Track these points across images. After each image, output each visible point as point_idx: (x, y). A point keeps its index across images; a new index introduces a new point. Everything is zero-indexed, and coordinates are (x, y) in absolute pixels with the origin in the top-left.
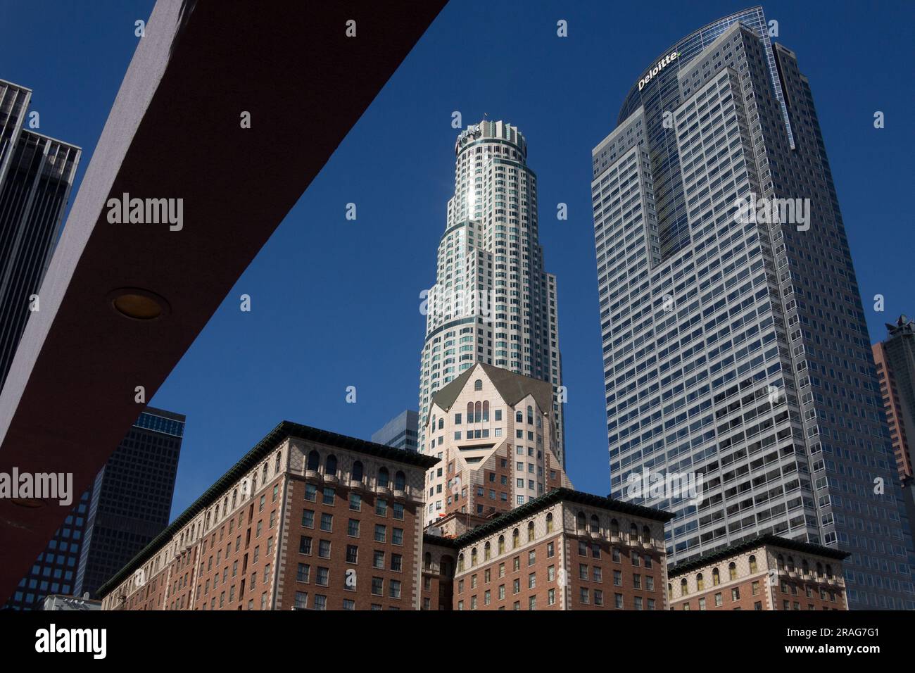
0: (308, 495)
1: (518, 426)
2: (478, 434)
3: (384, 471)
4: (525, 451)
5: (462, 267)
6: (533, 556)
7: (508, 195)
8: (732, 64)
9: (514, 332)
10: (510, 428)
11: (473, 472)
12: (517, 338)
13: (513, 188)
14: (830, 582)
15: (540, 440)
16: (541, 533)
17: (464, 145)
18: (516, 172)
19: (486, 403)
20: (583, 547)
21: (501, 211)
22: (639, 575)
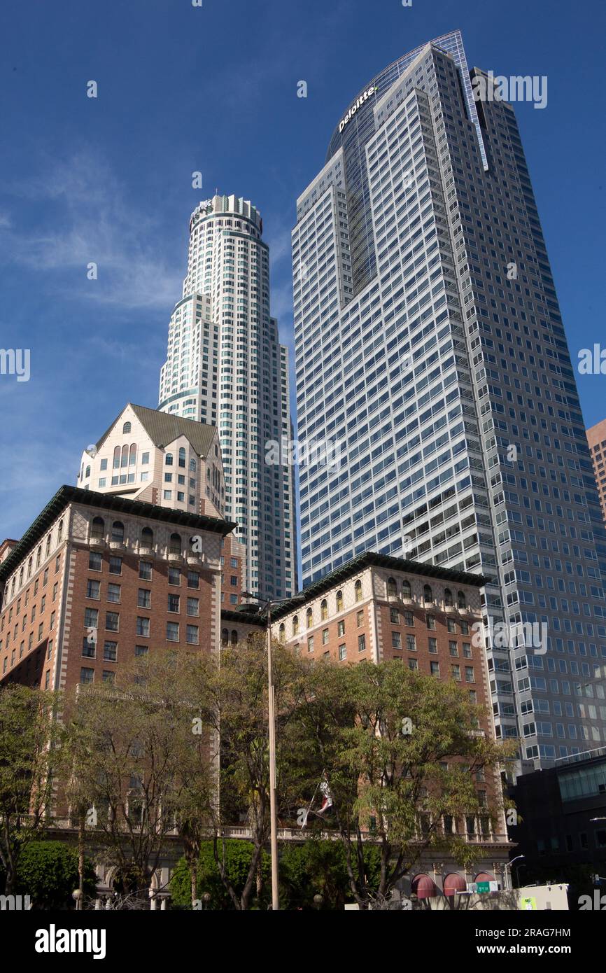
1: (167, 469)
2: (123, 479)
5: (189, 340)
6: (47, 574)
7: (237, 267)
8: (423, 88)
9: (240, 403)
10: (158, 470)
12: (244, 408)
13: (242, 260)
14: (461, 612)
15: (194, 483)
16: (54, 546)
17: (197, 221)
18: (245, 243)
19: (134, 446)
20: (96, 559)
21: (229, 283)
22: (177, 597)
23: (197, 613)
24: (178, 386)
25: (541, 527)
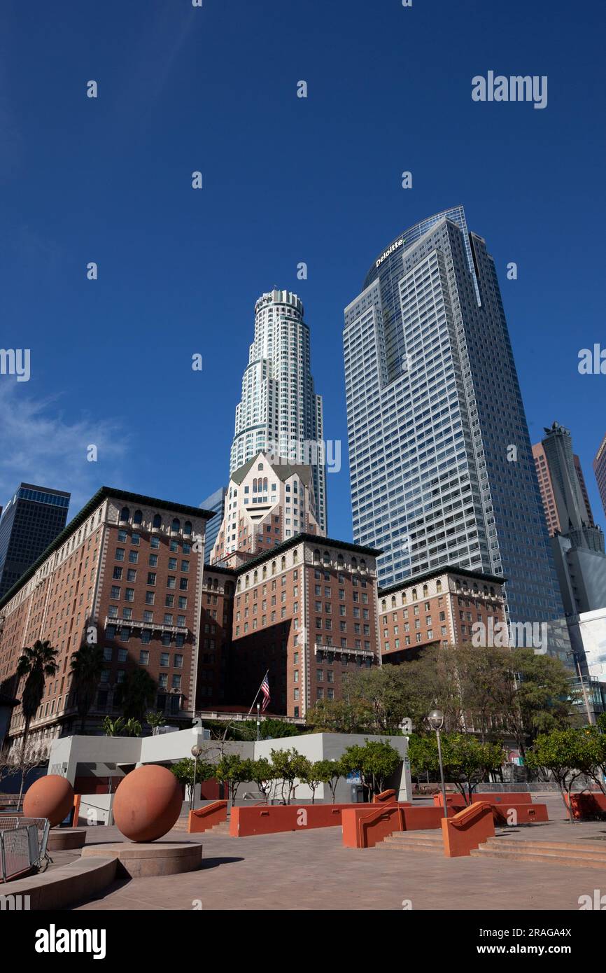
0: (120, 538)
1: (288, 494)
2: (260, 500)
3: (176, 521)
4: (292, 511)
5: (258, 390)
6: (284, 580)
7: (290, 342)
8: (440, 247)
9: (293, 434)
10: (282, 495)
11: (255, 525)
12: (295, 438)
13: (293, 337)
14: (493, 599)
15: (302, 504)
16: (290, 564)
17: (261, 307)
18: (295, 325)
19: (266, 479)
20: (318, 573)
21: (285, 352)
22: (357, 593)
23: (367, 602)
24: (251, 421)
25: (515, 539)
